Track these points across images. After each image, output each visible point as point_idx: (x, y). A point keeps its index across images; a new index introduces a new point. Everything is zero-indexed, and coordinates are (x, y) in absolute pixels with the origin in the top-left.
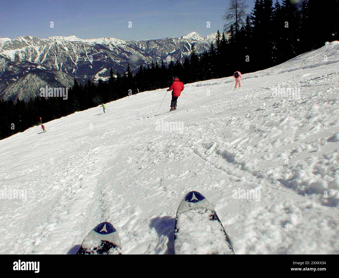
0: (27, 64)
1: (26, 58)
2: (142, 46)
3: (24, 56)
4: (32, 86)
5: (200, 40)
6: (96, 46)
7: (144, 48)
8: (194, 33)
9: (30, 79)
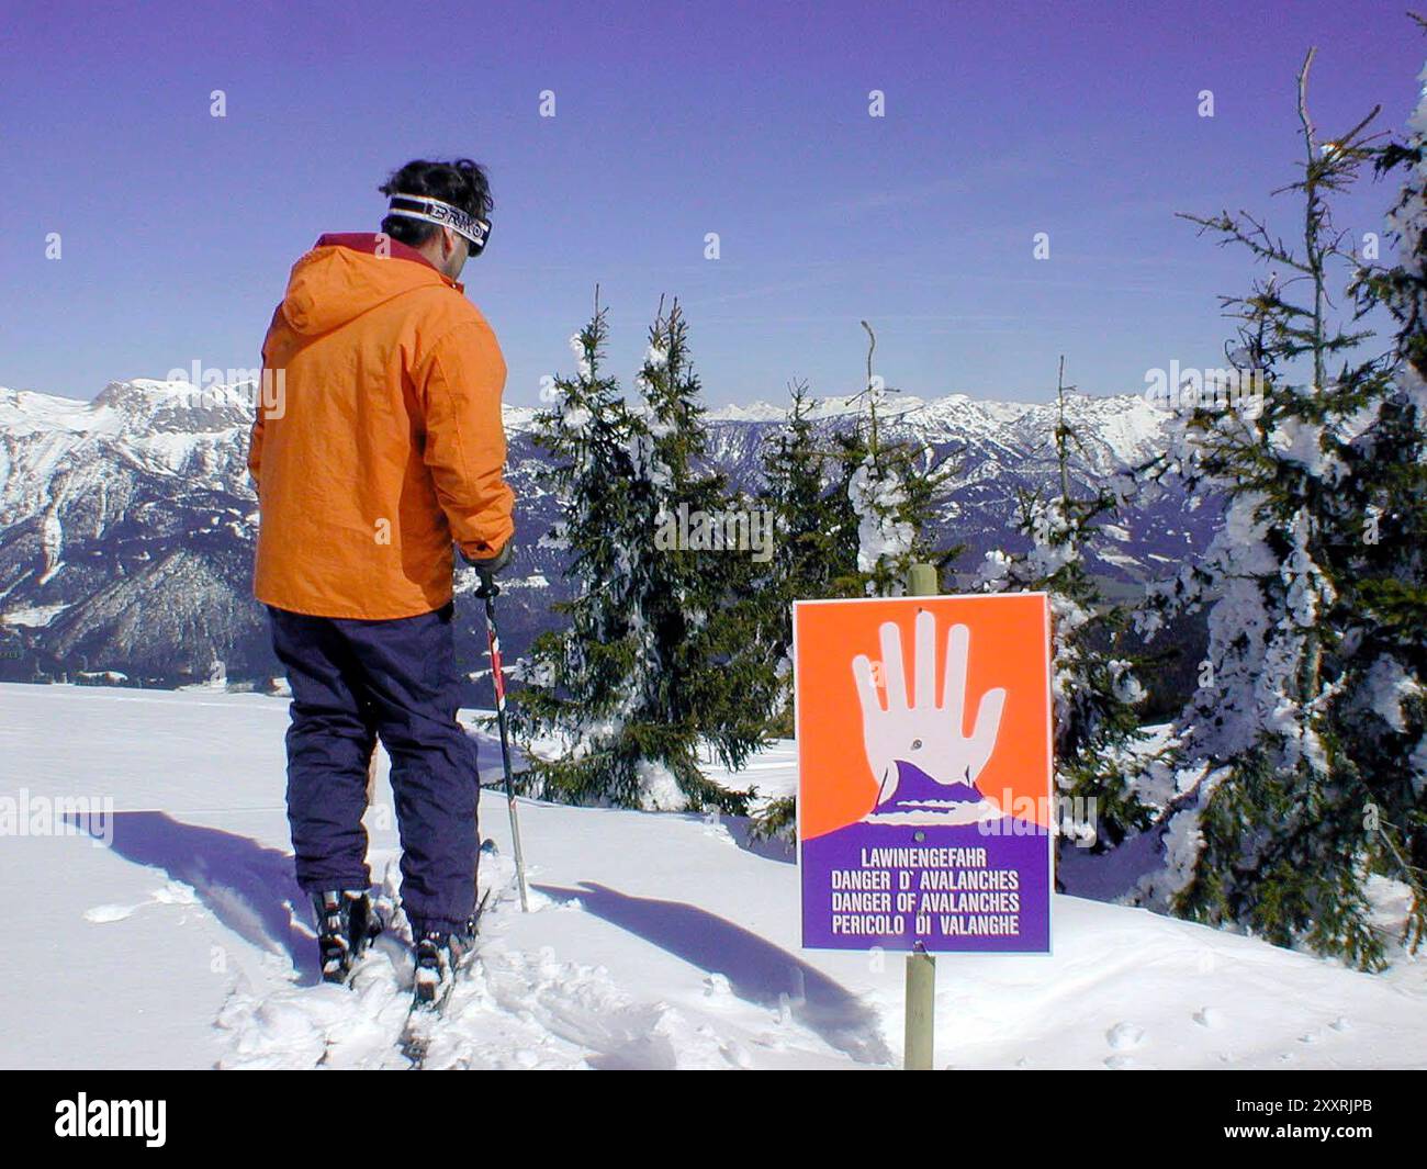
0: (213, 503)
1: (231, 471)
2: (730, 445)
3: (225, 462)
4: (176, 602)
5: (980, 431)
6: (515, 443)
7: (736, 455)
8: (956, 400)
9: (176, 572)
